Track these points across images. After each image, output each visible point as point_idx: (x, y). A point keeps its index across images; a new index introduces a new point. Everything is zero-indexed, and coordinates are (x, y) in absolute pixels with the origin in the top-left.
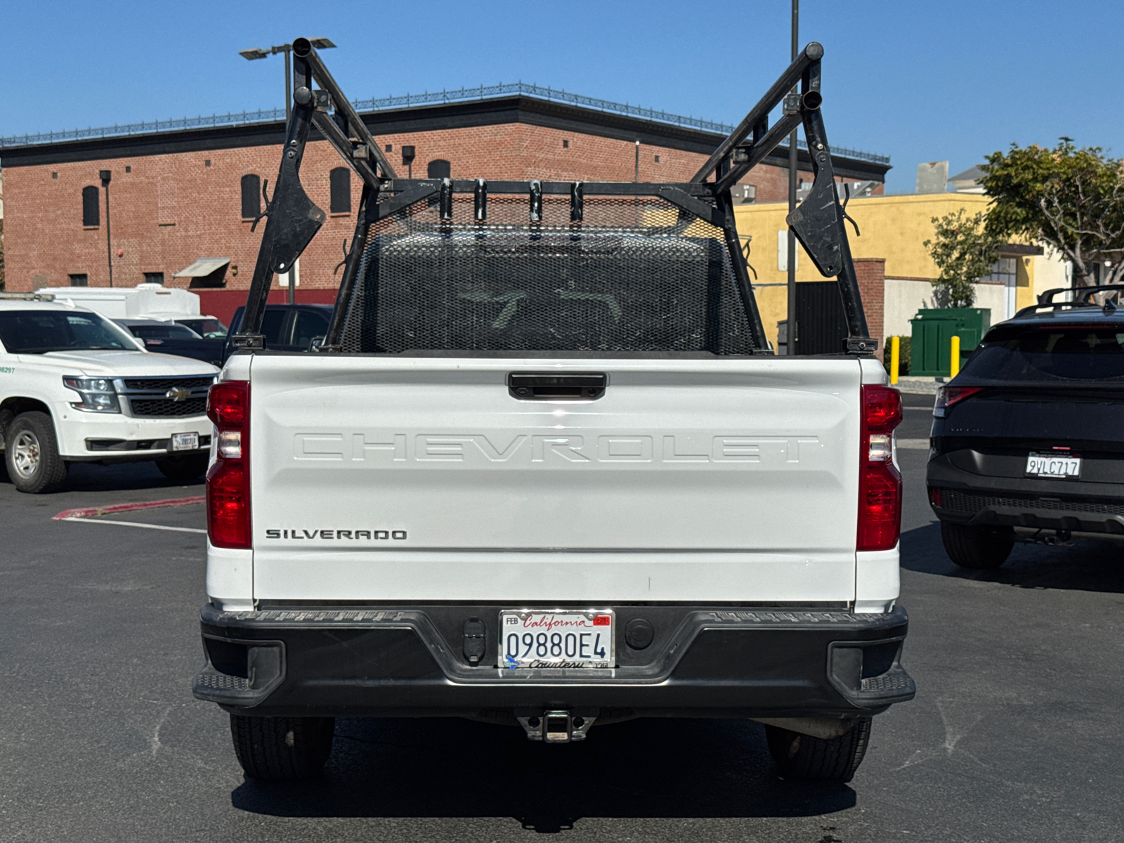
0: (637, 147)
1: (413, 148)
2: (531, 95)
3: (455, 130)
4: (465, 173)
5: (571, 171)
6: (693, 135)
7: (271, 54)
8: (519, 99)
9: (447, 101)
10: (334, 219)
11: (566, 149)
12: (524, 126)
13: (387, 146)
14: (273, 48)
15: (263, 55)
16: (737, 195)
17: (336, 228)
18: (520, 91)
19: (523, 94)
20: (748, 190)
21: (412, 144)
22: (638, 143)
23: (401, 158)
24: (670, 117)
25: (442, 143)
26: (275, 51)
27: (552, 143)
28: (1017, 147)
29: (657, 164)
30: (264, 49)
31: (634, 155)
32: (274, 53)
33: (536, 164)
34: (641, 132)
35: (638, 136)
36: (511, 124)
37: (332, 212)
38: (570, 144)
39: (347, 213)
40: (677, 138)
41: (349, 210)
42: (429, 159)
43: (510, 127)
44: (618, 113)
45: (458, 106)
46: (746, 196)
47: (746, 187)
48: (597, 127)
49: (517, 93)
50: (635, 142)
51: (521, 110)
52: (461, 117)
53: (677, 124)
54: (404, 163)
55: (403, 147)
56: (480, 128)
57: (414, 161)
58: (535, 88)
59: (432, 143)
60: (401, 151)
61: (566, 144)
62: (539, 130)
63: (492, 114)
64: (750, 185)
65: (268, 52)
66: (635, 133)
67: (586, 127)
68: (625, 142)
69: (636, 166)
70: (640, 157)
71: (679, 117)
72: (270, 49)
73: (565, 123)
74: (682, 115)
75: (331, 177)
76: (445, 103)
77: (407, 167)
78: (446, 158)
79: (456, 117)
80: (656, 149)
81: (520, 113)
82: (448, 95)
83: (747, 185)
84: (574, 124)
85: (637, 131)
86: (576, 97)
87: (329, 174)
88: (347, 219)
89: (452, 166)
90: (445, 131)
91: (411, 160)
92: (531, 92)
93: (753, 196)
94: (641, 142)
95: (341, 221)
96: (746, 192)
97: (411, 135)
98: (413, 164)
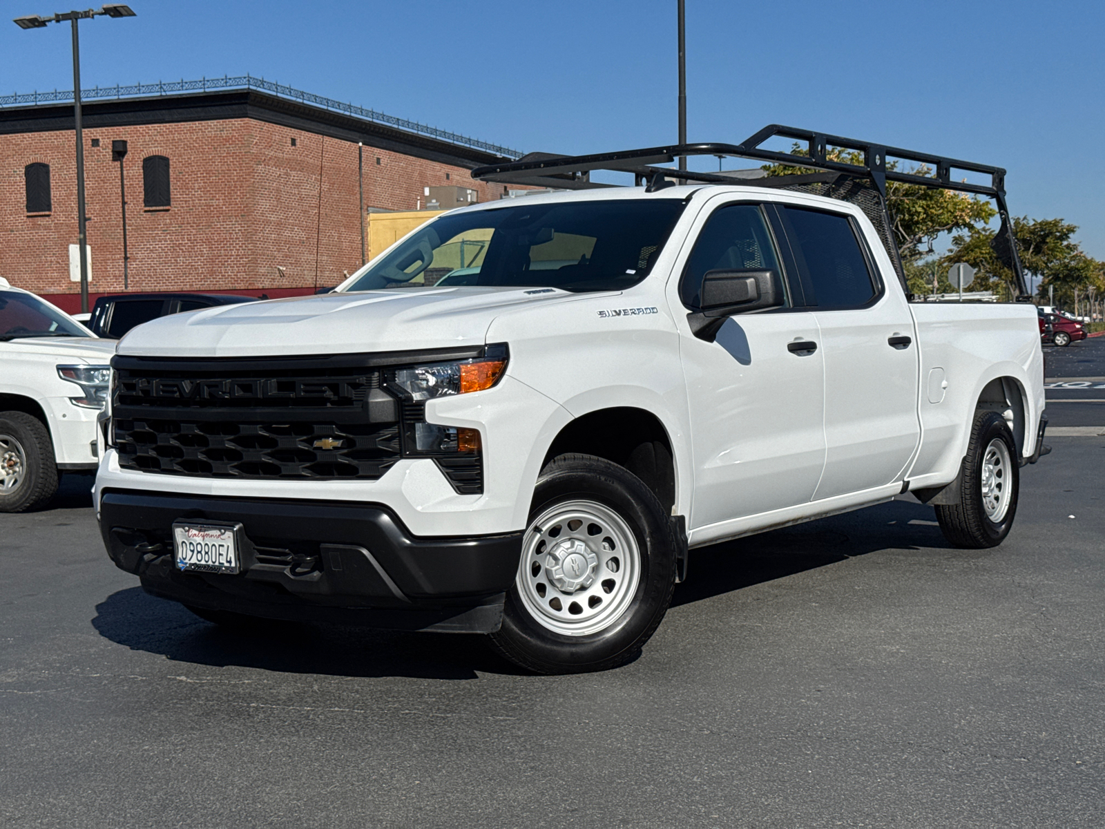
0: (360, 148)
1: (125, 142)
2: (259, 89)
3: (173, 124)
4: (187, 170)
5: (300, 170)
6: (410, 138)
7: (54, 22)
8: (248, 93)
9: (163, 94)
10: (31, 219)
11: (293, 147)
12: (253, 122)
13: (93, 140)
14: (57, 16)
15: (43, 24)
16: (462, 199)
17: (33, 228)
18: (249, 84)
19: (251, 87)
20: (470, 194)
21: (124, 139)
22: (360, 144)
23: (111, 153)
24: (389, 119)
25: (159, 138)
26: (59, 19)
27: (281, 141)
28: (799, 147)
29: (378, 166)
30: (43, 16)
31: (358, 156)
32: (58, 21)
33: (265, 162)
34: (363, 133)
35: (360, 137)
36: (239, 119)
37: (28, 211)
38: (298, 142)
39: (47, 213)
40: (397, 141)
41: (50, 210)
42: (144, 155)
43: (237, 122)
44: (342, 112)
45: (178, 99)
46: (469, 200)
47: (469, 191)
48: (323, 126)
49: (246, 87)
50: (358, 143)
51: (250, 105)
52: (180, 111)
53: (396, 126)
54: (114, 159)
55: (113, 141)
56: (203, 123)
57: (126, 157)
58: (263, 82)
59: (147, 138)
60: (110, 147)
61: (293, 142)
62: (267, 126)
63: (217, 108)
64: (472, 190)
65: (50, 21)
66: (358, 134)
67: (313, 125)
68: (349, 143)
69: (360, 168)
70: (363, 159)
71: (398, 119)
72: (53, 16)
73: (291, 120)
74: (400, 118)
75: (27, 174)
76: (161, 96)
77: (118, 164)
78: (164, 154)
79: (175, 111)
80: (377, 150)
81: (249, 107)
82: (165, 87)
83: (469, 189)
84: (300, 122)
85: (359, 132)
86: (303, 93)
87: (24, 170)
88: (47, 218)
89: (171, 163)
90: (162, 125)
91: (123, 156)
92: (259, 87)
93: (475, 200)
94: (363, 144)
95: (40, 221)
96: (469, 196)
97: (121, 128)
98: (124, 160)
